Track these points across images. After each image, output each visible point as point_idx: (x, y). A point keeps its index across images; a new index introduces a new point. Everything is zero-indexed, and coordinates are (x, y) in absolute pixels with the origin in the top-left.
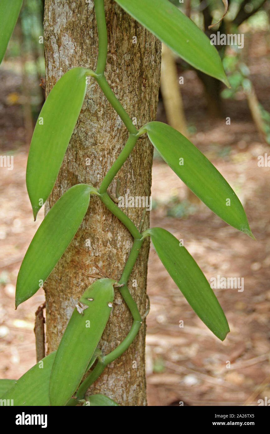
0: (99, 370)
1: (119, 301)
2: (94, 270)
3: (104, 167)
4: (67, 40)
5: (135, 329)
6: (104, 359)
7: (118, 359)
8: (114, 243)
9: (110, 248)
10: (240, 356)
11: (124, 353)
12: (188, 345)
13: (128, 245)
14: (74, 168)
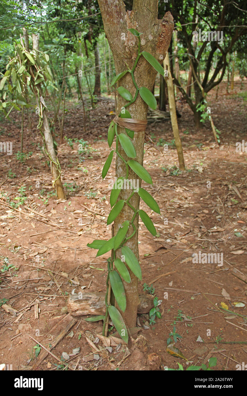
0: (126, 241)
1: (131, 226)
2: (125, 218)
3: (128, 196)
4: (120, 168)
5: (135, 232)
6: (127, 239)
7: (131, 238)
8: (130, 213)
9: (129, 214)
10: (188, 233)
11: (132, 237)
12: (170, 228)
13: (133, 213)
14: (121, 195)
